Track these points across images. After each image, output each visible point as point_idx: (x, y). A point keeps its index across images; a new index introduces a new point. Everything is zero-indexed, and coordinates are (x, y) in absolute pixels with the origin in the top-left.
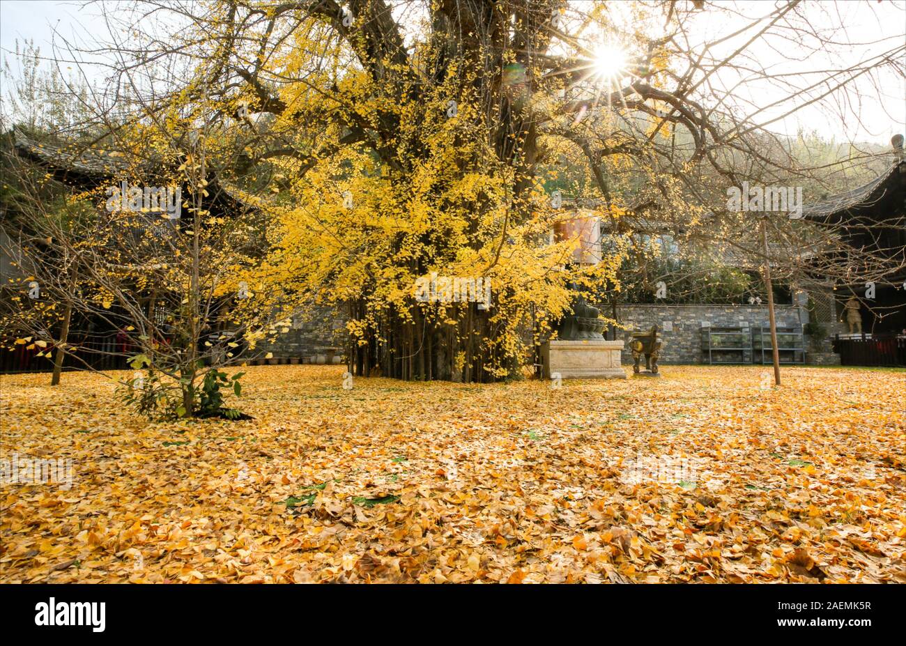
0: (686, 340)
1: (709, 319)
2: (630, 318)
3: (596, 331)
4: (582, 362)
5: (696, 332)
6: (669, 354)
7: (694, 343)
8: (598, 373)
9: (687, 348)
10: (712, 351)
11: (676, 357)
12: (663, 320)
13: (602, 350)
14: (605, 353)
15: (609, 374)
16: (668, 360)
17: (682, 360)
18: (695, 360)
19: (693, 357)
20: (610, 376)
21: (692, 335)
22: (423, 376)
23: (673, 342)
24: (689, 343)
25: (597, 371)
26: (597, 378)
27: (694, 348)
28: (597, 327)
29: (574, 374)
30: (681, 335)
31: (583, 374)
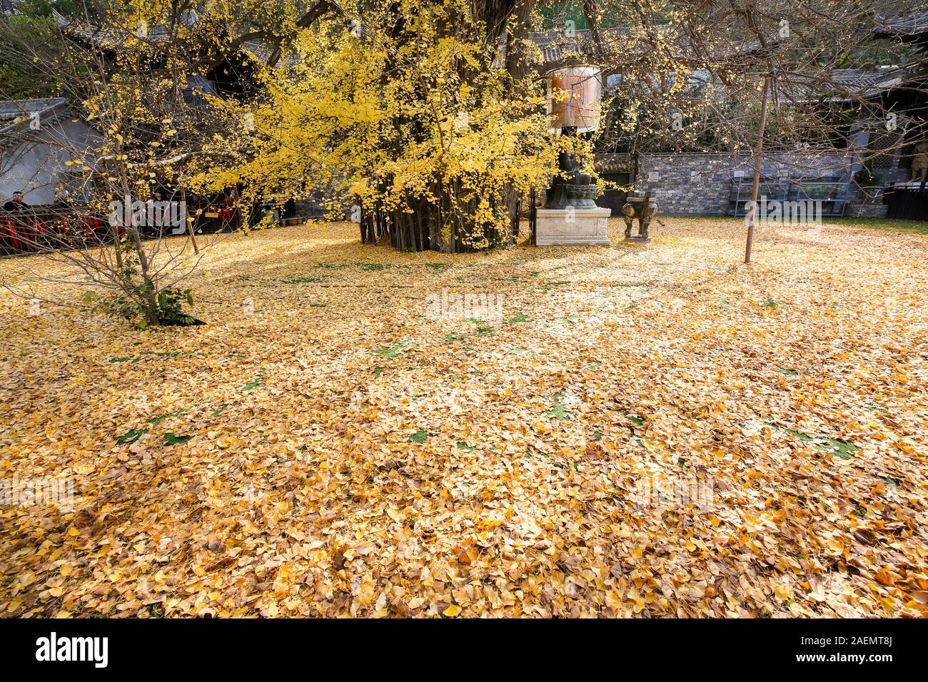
0: (714, 191)
1: (743, 167)
2: (656, 168)
3: (587, 197)
4: (568, 230)
5: (727, 183)
6: (693, 206)
7: (723, 194)
8: (583, 241)
9: (713, 199)
10: (739, 203)
11: (700, 209)
12: (692, 170)
13: (588, 218)
14: (592, 221)
15: (593, 242)
16: (691, 212)
17: (705, 212)
18: (720, 211)
19: (719, 208)
20: (594, 244)
21: (721, 186)
22: (414, 247)
23: (699, 193)
24: (716, 194)
25: (582, 239)
26: (581, 245)
27: (720, 199)
28: (587, 194)
29: (559, 242)
30: (709, 186)
31: (568, 242)
